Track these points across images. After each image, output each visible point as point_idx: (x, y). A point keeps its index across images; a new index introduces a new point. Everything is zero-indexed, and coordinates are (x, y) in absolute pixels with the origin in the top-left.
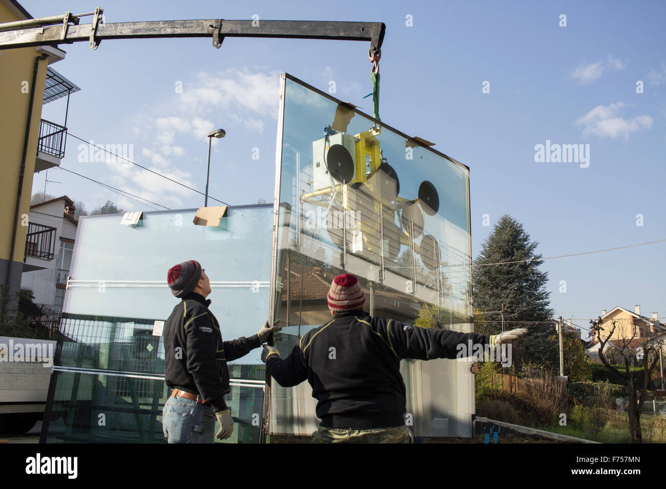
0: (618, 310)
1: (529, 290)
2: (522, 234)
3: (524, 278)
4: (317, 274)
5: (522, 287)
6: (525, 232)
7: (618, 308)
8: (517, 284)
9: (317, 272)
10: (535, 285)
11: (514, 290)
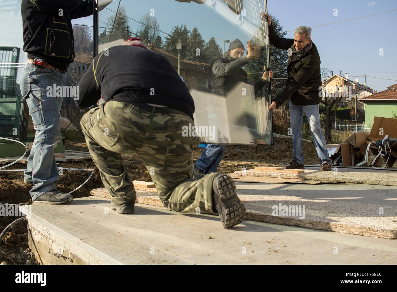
0: (336, 76)
1: (281, 60)
2: (278, 26)
3: (278, 53)
4: (150, 48)
5: (277, 59)
6: (280, 25)
7: (336, 75)
8: (274, 57)
9: (150, 47)
10: (284, 58)
11: (272, 60)
